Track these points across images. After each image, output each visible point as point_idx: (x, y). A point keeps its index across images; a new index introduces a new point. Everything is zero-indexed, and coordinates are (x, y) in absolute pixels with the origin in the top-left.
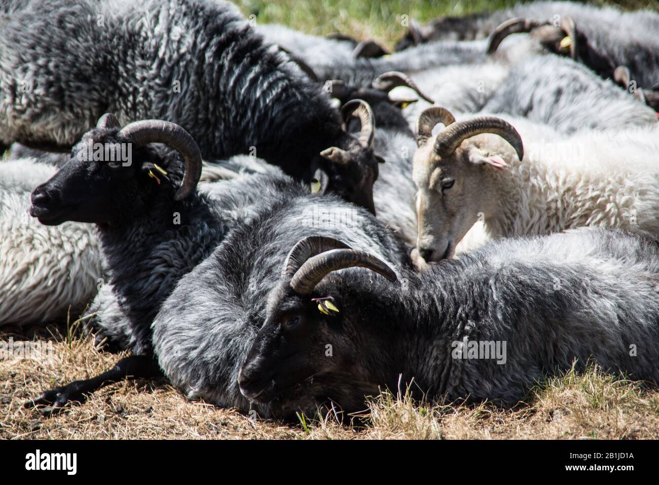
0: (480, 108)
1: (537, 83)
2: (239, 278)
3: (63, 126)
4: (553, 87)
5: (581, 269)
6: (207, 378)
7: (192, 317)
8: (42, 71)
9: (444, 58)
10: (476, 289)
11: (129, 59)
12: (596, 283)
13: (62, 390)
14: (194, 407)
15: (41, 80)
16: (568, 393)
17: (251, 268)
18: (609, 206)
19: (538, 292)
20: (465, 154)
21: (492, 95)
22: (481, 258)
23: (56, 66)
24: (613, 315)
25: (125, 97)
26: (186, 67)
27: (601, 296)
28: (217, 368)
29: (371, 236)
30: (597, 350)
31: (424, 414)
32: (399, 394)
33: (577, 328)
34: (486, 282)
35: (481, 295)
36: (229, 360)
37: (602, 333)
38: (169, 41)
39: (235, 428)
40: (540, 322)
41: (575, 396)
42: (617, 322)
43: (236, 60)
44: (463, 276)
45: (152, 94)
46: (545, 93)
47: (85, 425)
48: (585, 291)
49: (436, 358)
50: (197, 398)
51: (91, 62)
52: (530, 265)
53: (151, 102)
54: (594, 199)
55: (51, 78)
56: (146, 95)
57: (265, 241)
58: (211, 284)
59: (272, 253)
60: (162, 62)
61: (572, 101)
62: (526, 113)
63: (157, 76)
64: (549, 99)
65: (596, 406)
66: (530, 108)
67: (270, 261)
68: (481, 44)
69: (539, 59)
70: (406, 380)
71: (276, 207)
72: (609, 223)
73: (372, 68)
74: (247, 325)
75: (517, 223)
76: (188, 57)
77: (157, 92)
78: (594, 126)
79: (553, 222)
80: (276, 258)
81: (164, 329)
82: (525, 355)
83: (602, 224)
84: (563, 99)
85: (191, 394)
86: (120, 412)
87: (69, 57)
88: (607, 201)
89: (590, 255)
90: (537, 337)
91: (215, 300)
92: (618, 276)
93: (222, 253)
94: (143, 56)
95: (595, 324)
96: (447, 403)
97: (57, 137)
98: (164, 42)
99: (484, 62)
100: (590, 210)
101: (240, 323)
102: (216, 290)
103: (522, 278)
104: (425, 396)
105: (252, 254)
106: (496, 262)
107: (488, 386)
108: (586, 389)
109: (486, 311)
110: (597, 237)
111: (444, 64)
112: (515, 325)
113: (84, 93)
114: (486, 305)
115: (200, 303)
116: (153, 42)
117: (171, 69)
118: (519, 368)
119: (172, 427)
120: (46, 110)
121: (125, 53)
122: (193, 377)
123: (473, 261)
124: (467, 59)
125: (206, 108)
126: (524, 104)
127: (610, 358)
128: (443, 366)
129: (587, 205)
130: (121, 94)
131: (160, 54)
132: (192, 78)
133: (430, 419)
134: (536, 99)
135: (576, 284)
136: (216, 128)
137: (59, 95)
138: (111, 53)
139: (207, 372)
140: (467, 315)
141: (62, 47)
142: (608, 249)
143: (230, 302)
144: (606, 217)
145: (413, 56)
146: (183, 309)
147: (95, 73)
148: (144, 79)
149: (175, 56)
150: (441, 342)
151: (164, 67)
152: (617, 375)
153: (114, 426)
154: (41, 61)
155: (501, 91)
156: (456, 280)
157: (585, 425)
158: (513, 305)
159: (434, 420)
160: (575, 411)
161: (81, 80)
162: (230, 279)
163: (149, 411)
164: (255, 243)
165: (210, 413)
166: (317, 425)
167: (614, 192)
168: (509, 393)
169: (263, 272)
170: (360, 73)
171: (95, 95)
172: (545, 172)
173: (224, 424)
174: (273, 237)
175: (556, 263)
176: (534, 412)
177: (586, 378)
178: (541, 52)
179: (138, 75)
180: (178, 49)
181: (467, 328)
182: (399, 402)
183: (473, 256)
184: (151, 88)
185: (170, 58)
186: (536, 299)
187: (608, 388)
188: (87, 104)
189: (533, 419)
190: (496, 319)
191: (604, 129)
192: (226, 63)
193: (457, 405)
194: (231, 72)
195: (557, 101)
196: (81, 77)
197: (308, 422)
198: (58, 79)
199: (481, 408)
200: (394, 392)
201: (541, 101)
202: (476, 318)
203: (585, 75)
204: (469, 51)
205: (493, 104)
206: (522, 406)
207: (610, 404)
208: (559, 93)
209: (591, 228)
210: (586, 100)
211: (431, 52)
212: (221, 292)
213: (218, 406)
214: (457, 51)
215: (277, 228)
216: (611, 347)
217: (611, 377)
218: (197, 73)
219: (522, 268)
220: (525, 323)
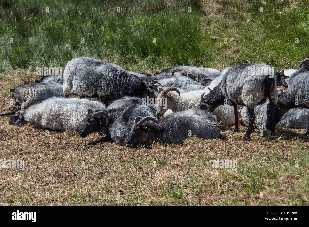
0: (171, 86)
1: (182, 81)
2: (126, 120)
3: (89, 93)
4: (185, 82)
5: (192, 117)
6: (120, 140)
7: (117, 128)
8: (85, 83)
9: (163, 76)
10: (172, 122)
11: (101, 79)
12: (195, 120)
13: (92, 143)
14: (117, 145)
15: (85, 84)
16: (189, 141)
17: (129, 118)
18: (196, 105)
19: (184, 122)
20: (168, 95)
21: (173, 84)
22: (172, 115)
23: (87, 82)
24: (198, 126)
25: (100, 87)
26: (112, 81)
27: (196, 122)
28: (122, 138)
29: (151, 111)
30: (195, 133)
31: (162, 146)
32: (157, 142)
33: (191, 129)
34: (174, 120)
35: (173, 123)
36: (125, 137)
37: (196, 129)
38: (109, 76)
39: (125, 149)
40: (184, 128)
41: (191, 141)
42: (198, 127)
43: (124, 78)
44: (169, 120)
45: (105, 86)
46: (184, 83)
47: (97, 149)
48: (192, 121)
49: (165, 136)
50: (118, 144)
51: (94, 80)
52: (182, 117)
53: (105, 88)
54: (192, 104)
55: (86, 84)
56: (104, 87)
57: (131, 113)
58: (121, 122)
59: (133, 116)
60: (107, 80)
61: (189, 85)
62: (180, 87)
63: (107, 83)
64: (185, 84)
65: (195, 143)
66: (181, 86)
67: (132, 117)
68: (170, 74)
69: (182, 77)
70: (158, 139)
71: (133, 107)
72: (196, 108)
73: (150, 78)
74: (128, 130)
75: (177, 109)
76: (113, 79)
77: (106, 86)
78: (193, 90)
79: (184, 109)
80: (134, 116)
81: (112, 130)
82: (181, 134)
83: (195, 108)
84: (187, 85)
85: (117, 143)
86: (103, 147)
87: (90, 80)
88: (195, 104)
89: (193, 114)
90: (184, 131)
91: (122, 125)
92: (198, 118)
93: (123, 115)
94: (103, 79)
95: (194, 128)
96: (166, 143)
97: (88, 95)
98: (108, 76)
99: (171, 77)
100: (192, 106)
101: (126, 129)
102: (122, 123)
103: (181, 119)
104: (162, 142)
105: (129, 116)
106: (175, 116)
107: (175, 140)
108: (193, 140)
109: (174, 126)
110: (194, 111)
111: (163, 78)
112: (180, 129)
113: (92, 86)
114: (174, 125)
115: (119, 126)
116: (105, 76)
117: (109, 81)
118: (180, 137)
119: (113, 150)
120: (86, 90)
121: (100, 79)
122: (117, 140)
123: (171, 116)
124: (168, 77)
125: (117, 88)
126: (180, 85)
127: (197, 134)
128: (166, 137)
129: (191, 105)
130: (99, 86)
131: (107, 78)
132: (113, 83)
133: (163, 147)
134: (182, 84)
135: (191, 120)
136: (120, 91)
137: (88, 87)
138: (97, 79)
139: (120, 139)
140: (170, 127)
141: (88, 78)
142: (196, 113)
143: (124, 125)
144: (195, 107)
145: (158, 76)
146: (116, 127)
147: (94, 82)
148: (103, 83)
149: (110, 79)
150: (166, 133)
151: (108, 81)
152: (199, 137)
153: (102, 150)
154: (85, 81)
155: (175, 83)
156: (168, 121)
157: (193, 147)
158: (179, 125)
159: (164, 147)
160: (191, 144)
161: (92, 84)
162: (124, 121)
163: (109, 147)
164: (129, 114)
165: (121, 147)
166: (142, 149)
167: (197, 102)
168: (179, 142)
169: (131, 119)
170: (148, 79)
171: (94, 87)
172: (182, 99)
173: (123, 149)
174: (133, 112)
175: (187, 116)
176: (183, 145)
177: (193, 138)
178: (182, 75)
179: (102, 83)
180: (111, 77)
181: (171, 130)
182: (157, 144)
183: (171, 115)
184: (105, 85)
185: (109, 79)
186: (184, 124)
187: (197, 139)
188: (93, 89)
189: (183, 146)
190: (176, 127)
191: (195, 90)
192: (122, 78)
193: (168, 144)
194: (123, 80)
195: (186, 85)
196: (92, 83)
197: (139, 148)
198: (88, 84)
199: (173, 144)
200: (156, 142)
201: (183, 85)
202: (172, 128)
203: (191, 80)
204: (168, 75)
205: (173, 85)
206: (181, 144)
207: (197, 142)
208: (187, 83)
209: (193, 109)
210: (191, 85)
211: (161, 75)
212: (123, 123)
213: (122, 145)
214: (166, 75)
215: (134, 111)
216: (197, 132)
217: (197, 137)
218: (114, 82)
219: (181, 117)
220: (182, 128)
